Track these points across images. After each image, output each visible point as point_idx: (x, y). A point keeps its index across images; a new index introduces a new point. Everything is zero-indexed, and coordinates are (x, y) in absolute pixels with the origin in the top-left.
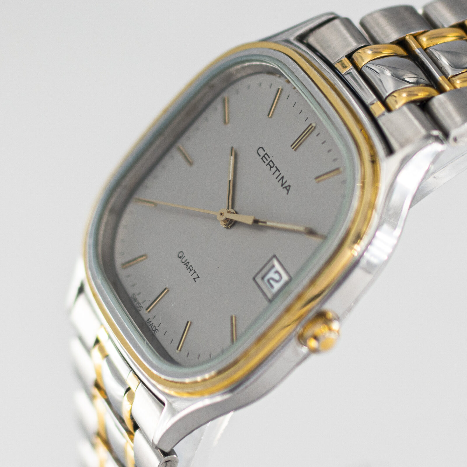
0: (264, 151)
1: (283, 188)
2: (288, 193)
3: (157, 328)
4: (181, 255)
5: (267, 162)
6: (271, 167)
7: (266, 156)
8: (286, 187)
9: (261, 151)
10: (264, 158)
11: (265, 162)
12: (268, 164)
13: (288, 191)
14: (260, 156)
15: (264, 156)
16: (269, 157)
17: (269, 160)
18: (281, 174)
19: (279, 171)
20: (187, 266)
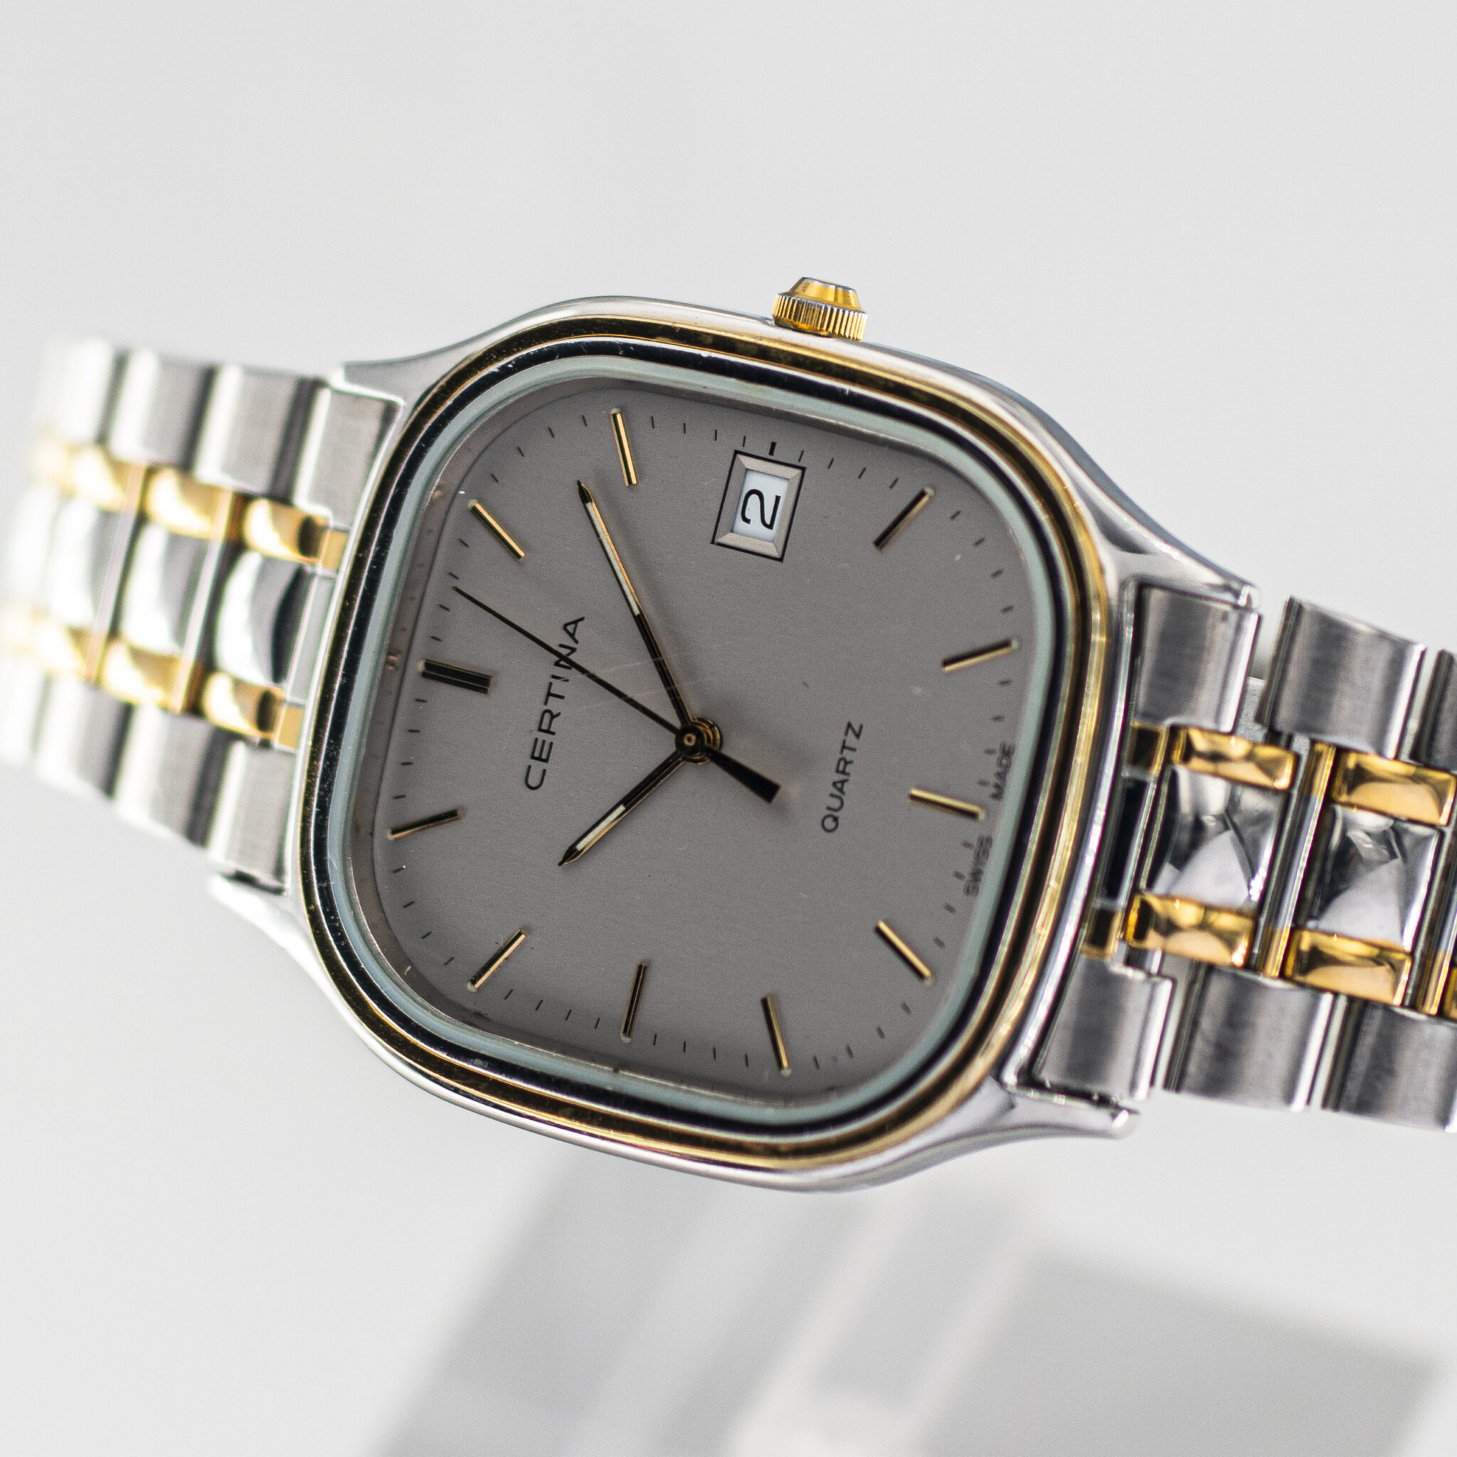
0: (530, 767)
1: (576, 642)
2: (582, 619)
3: (998, 755)
4: (830, 824)
5: (548, 738)
6: (553, 717)
7: (537, 754)
8: (572, 635)
9: (533, 781)
10: (544, 757)
11: (551, 744)
12: (548, 731)
13: (576, 622)
14: (544, 771)
15: (539, 759)
16: (536, 740)
17: (542, 736)
18: (554, 677)
19: (551, 684)
20: (843, 782)
